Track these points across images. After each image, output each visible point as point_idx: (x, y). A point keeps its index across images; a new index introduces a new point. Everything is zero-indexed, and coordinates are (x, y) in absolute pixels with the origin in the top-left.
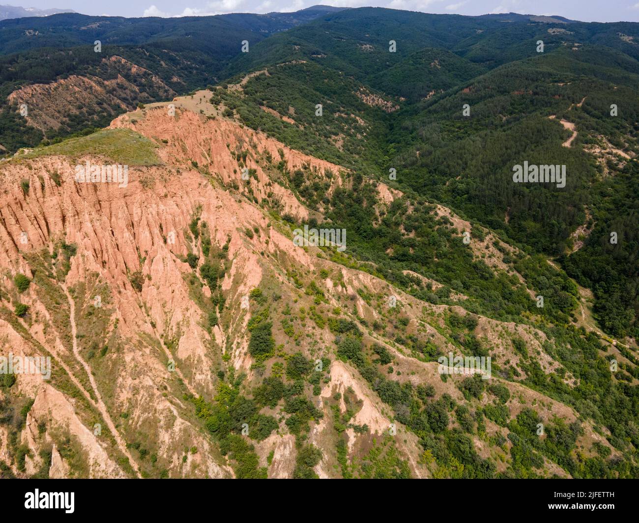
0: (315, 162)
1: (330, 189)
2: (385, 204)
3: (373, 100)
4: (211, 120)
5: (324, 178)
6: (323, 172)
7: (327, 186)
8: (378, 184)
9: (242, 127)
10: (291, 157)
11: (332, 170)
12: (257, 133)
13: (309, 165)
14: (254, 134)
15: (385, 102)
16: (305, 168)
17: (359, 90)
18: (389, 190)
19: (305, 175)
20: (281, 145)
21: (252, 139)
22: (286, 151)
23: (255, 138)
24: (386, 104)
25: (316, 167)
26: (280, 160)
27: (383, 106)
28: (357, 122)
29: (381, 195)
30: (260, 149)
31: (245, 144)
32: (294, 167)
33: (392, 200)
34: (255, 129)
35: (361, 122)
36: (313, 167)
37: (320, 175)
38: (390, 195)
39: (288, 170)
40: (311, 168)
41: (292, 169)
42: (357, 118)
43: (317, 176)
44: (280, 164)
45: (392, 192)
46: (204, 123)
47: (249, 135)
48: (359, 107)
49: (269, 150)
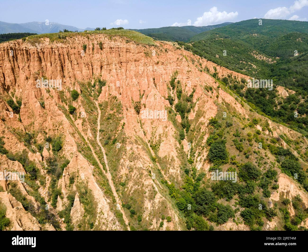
0: (235, 74)
1: (244, 89)
2: (282, 98)
3: (260, 57)
4: (179, 50)
5: (241, 83)
6: (240, 80)
7: (242, 87)
8: (277, 86)
9: (194, 55)
10: (221, 71)
11: (245, 79)
12: (202, 58)
13: (231, 75)
14: (200, 59)
15: (268, 59)
16: (229, 77)
17: (253, 52)
18: (285, 89)
19: (229, 80)
20: (215, 65)
21: (199, 61)
22: (218, 68)
23: (201, 61)
24: (268, 60)
25: (236, 77)
26: (214, 72)
27: (266, 61)
28: (252, 66)
29: (280, 93)
30: (203, 66)
31: (195, 62)
32: (222, 76)
33: (288, 95)
34: (200, 56)
35: (254, 66)
36: (234, 76)
37: (238, 81)
38: (286, 93)
39: (219, 77)
40: (233, 77)
41: (221, 77)
42: (252, 64)
43: (236, 81)
44: (214, 74)
45: (287, 91)
46: (175, 50)
47: (198, 59)
48: (253, 60)
49: (208, 67)
